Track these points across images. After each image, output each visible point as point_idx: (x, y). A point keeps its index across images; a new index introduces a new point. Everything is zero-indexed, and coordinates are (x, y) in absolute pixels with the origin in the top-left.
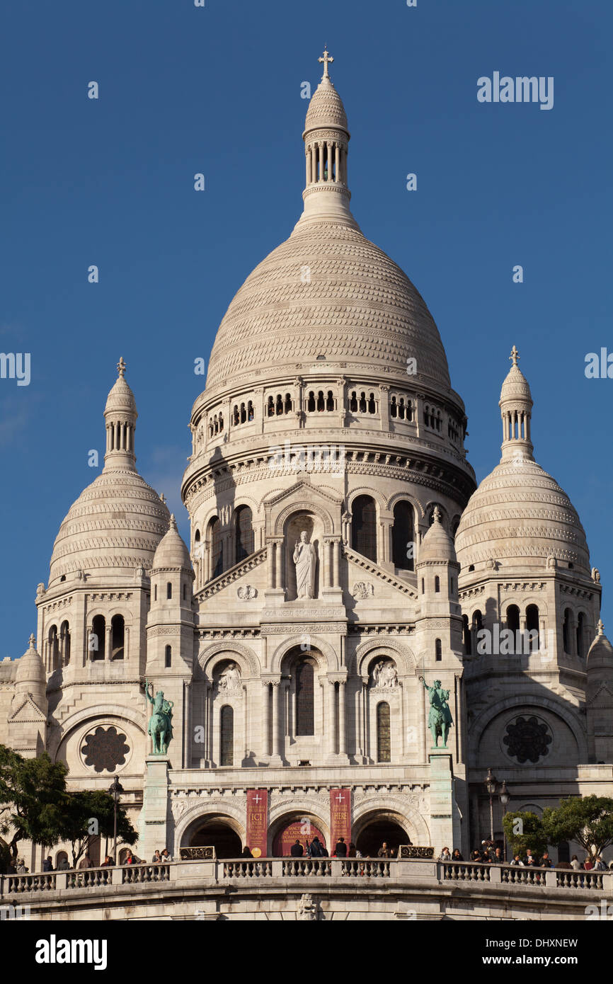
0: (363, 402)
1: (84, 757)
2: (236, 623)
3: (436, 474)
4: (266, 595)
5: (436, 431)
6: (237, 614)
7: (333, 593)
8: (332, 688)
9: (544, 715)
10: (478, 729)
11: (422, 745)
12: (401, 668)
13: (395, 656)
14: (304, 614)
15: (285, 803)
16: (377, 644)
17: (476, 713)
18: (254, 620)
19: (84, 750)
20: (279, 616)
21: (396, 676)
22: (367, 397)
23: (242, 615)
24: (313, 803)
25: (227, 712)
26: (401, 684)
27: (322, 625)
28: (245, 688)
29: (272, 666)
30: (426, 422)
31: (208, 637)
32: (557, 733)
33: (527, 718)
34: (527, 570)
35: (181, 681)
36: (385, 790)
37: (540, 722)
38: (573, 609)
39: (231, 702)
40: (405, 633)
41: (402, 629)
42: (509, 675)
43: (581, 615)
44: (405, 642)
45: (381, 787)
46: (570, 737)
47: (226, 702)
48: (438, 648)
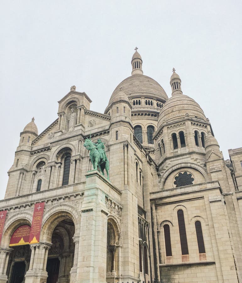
4: (55, 133)
7: (78, 126)
8: (74, 162)
9: (190, 170)
10: (163, 180)
15: (15, 215)
17: (162, 174)
20: (58, 139)
24: (27, 213)
25: (40, 181)
27: (72, 138)
29: (52, 159)
31: (35, 154)
32: (195, 176)
33: (183, 173)
34: (178, 120)
35: (19, 172)
36: (62, 200)
37: (188, 173)
38: (198, 131)
39: (41, 177)
40: (106, 134)
41: (105, 133)
42: (173, 157)
43: (202, 133)
44: (106, 138)
45: (60, 199)
46: (202, 177)
47: (40, 178)
48: (117, 135)
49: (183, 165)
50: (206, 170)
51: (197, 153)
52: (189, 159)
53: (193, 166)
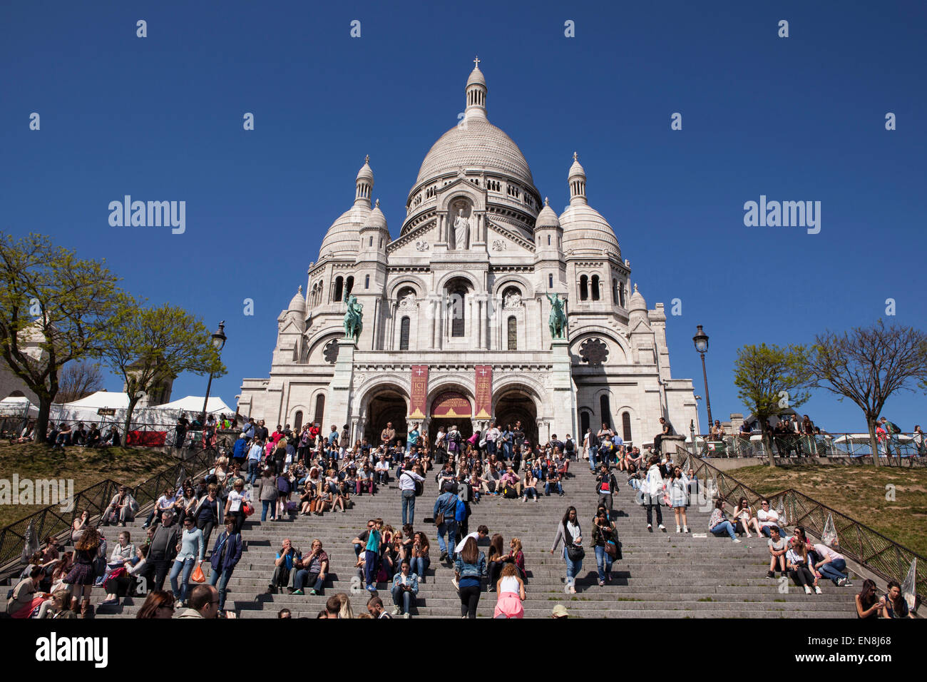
0: (494, 186)
1: (325, 356)
2: (414, 264)
4: (435, 246)
6: (415, 258)
7: (479, 245)
8: (478, 305)
9: (604, 338)
11: (540, 343)
12: (525, 295)
13: (520, 287)
14: (460, 258)
15: (441, 377)
16: (508, 278)
18: (426, 262)
19: (325, 352)
20: (443, 259)
21: (520, 300)
22: (496, 184)
23: (419, 259)
24: (462, 378)
25: (406, 320)
26: (524, 305)
27: (472, 265)
28: (418, 305)
29: (437, 290)
30: (525, 200)
31: (395, 272)
32: (611, 348)
33: (593, 340)
34: (592, 256)
35: (374, 298)
36: (517, 370)
37: (601, 342)
38: (617, 279)
39: (408, 314)
40: (527, 272)
41: (525, 269)
42: (583, 314)
43: (621, 284)
44: (527, 278)
45: (514, 367)
46: (622, 353)
47: (405, 314)
48: (551, 279)
49: (597, 329)
50: (628, 344)
51: (618, 316)
52: (606, 321)
53: (610, 333)
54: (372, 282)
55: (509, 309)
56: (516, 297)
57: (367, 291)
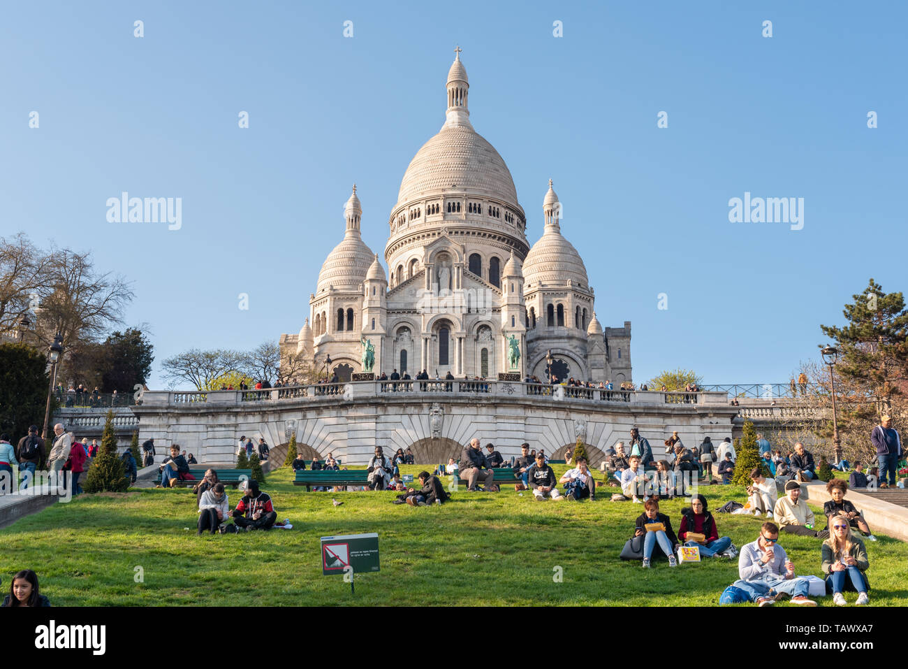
0: (475, 209)
2: (408, 308)
3: (511, 244)
5: (511, 224)
6: (409, 303)
8: (458, 340)
9: (566, 358)
10: (532, 365)
12: (494, 331)
13: (491, 325)
17: (532, 358)
21: (490, 335)
22: (477, 206)
23: (412, 304)
25: (404, 353)
26: (494, 339)
28: (413, 341)
29: (427, 329)
31: (394, 315)
32: (572, 367)
33: (558, 361)
34: (558, 286)
35: (380, 337)
37: (564, 362)
38: (580, 306)
39: (406, 348)
40: (496, 312)
42: (548, 338)
43: (584, 310)
44: (496, 318)
46: (579, 369)
47: (403, 348)
48: (513, 319)
49: (559, 351)
50: (585, 363)
51: (578, 339)
52: (567, 344)
53: (571, 354)
54: (377, 324)
55: (482, 343)
56: (487, 333)
57: (373, 331)
